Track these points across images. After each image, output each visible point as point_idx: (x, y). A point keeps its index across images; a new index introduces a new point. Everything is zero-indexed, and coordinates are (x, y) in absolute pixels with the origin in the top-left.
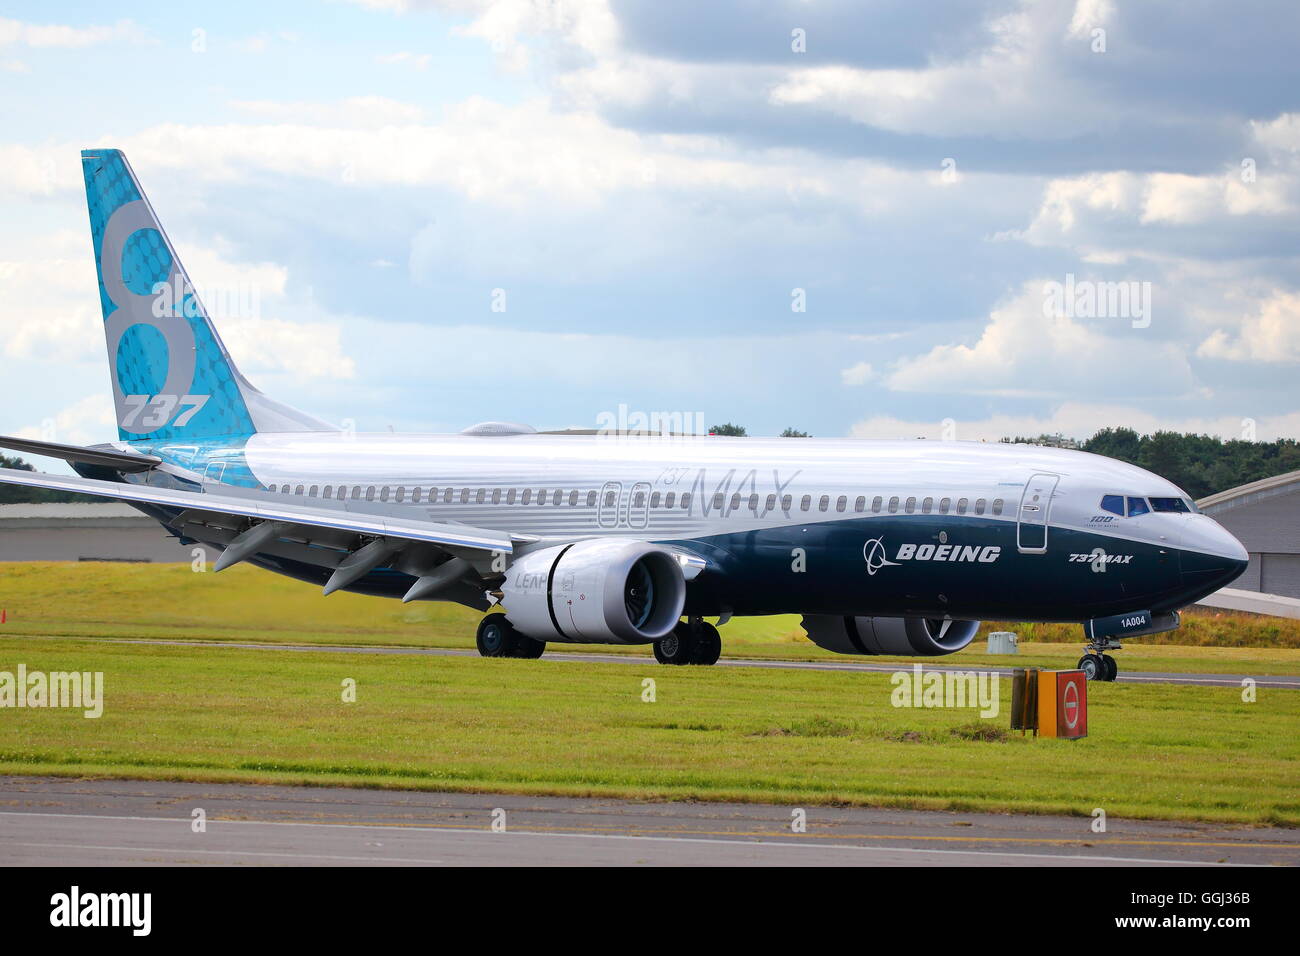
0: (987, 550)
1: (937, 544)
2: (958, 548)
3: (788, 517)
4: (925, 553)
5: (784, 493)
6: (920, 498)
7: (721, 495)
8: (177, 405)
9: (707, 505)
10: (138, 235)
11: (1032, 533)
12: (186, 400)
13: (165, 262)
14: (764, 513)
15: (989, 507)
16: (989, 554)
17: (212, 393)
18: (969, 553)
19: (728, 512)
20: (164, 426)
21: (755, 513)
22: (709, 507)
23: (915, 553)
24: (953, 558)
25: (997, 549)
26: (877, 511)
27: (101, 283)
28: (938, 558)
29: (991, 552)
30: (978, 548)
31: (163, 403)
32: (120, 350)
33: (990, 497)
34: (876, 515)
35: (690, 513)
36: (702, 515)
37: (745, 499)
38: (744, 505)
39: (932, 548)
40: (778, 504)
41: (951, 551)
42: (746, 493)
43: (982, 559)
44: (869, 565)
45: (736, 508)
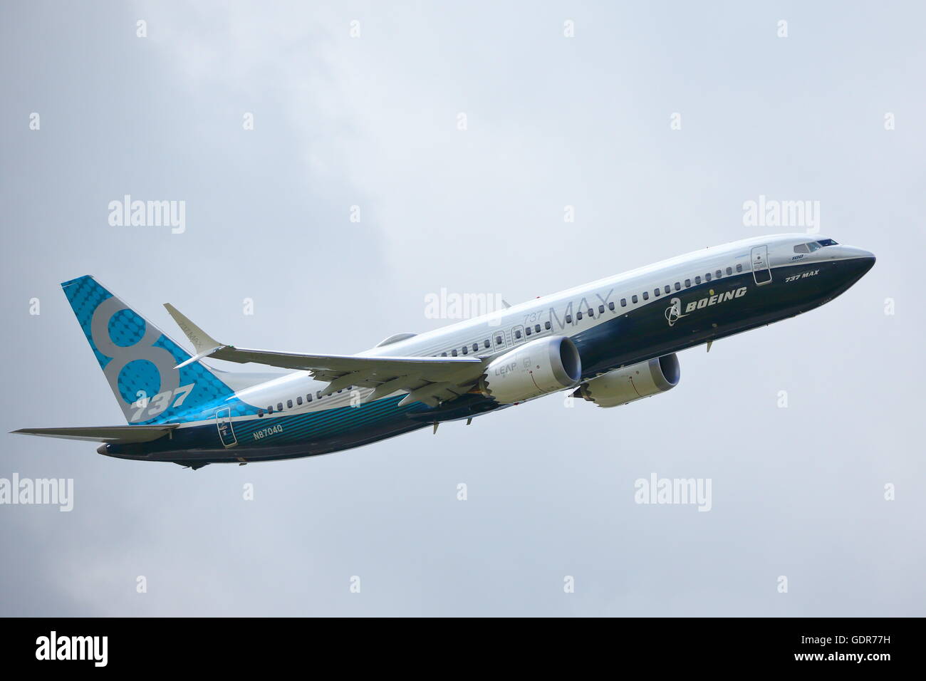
0: (739, 290)
1: (709, 297)
2: (722, 295)
3: (615, 313)
4: (702, 304)
5: (608, 302)
6: (692, 278)
7: (569, 316)
8: (172, 396)
9: (562, 322)
10: (117, 315)
11: (762, 274)
12: (178, 390)
13: (141, 323)
14: (599, 315)
15: (734, 269)
16: (741, 292)
17: (195, 382)
18: (729, 296)
19: (577, 322)
20: (166, 410)
21: (594, 318)
22: (564, 324)
23: (696, 306)
24: (720, 301)
25: (745, 288)
26: (669, 292)
27: (95, 350)
28: (711, 303)
29: (742, 291)
30: (733, 292)
31: (161, 398)
32: (120, 381)
33: (733, 264)
34: (669, 294)
35: (553, 331)
36: (560, 328)
37: (585, 313)
38: (585, 316)
39: (706, 300)
40: (606, 308)
41: (718, 298)
42: (584, 310)
43: (737, 296)
44: (669, 321)
45: (581, 318)
